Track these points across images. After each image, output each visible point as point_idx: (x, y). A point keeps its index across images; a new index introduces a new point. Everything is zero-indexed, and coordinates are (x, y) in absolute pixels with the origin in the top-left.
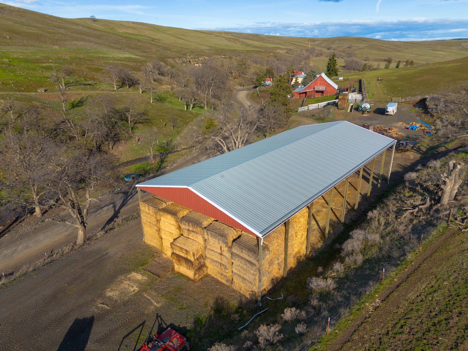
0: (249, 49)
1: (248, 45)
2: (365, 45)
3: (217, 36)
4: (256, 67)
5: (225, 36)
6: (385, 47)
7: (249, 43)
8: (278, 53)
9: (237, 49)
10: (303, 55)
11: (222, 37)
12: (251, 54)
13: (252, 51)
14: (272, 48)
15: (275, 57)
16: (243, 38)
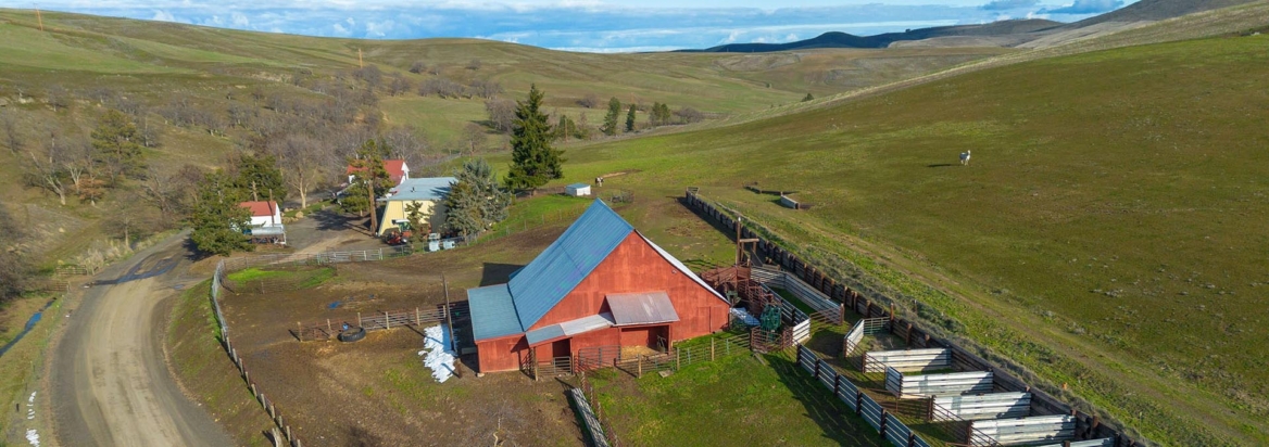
0: (150, 68)
1: (147, 57)
2: (512, 62)
3: (15, 24)
4: (186, 138)
5: (48, 26)
6: (564, 67)
7: (147, 50)
8: (265, 82)
9: (100, 70)
10: (351, 91)
11: (39, 28)
12: (160, 89)
13: (161, 77)
14: (240, 65)
15: (257, 96)
16: (122, 34)
